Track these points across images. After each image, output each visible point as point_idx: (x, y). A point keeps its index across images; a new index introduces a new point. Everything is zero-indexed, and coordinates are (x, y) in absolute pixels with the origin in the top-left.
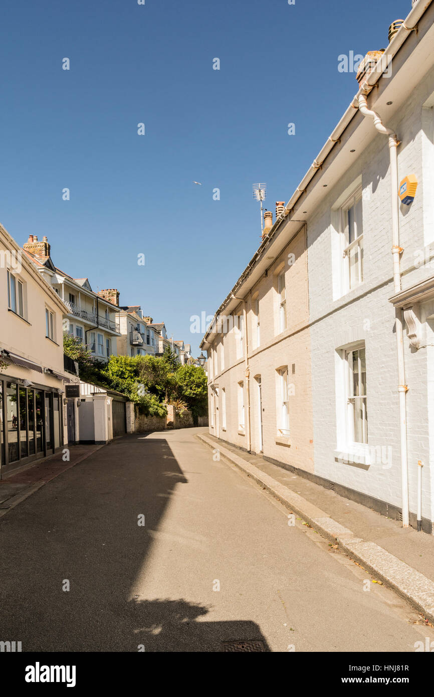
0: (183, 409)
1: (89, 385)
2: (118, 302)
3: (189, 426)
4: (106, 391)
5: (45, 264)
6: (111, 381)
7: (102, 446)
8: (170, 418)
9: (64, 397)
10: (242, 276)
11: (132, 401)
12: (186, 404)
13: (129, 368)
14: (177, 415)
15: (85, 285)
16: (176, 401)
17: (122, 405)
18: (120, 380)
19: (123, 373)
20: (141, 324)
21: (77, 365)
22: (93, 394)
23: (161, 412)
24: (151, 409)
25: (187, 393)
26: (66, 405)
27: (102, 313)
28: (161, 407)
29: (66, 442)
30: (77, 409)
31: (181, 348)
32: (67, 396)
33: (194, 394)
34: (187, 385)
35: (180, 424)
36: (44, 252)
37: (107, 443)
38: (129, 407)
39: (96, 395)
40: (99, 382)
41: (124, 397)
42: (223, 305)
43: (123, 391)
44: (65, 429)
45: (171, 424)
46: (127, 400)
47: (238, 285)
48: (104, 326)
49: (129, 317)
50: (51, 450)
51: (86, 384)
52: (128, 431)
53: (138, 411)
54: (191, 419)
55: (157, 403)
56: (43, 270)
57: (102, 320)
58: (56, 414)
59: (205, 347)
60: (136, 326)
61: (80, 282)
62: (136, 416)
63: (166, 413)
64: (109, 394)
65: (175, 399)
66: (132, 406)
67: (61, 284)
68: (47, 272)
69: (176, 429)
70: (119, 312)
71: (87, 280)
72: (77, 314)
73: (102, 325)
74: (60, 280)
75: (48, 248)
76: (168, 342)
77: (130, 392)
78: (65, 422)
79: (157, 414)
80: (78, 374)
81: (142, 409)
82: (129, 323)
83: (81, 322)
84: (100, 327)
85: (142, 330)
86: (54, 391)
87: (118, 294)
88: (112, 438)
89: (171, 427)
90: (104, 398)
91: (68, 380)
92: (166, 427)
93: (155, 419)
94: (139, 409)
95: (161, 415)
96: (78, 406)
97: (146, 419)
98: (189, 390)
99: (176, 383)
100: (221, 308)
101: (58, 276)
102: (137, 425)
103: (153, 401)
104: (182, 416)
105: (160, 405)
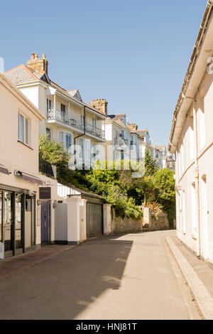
0: (159, 211)
1: (66, 187)
2: (106, 111)
3: (165, 228)
4: (80, 193)
5: (42, 79)
6: (91, 184)
7: (73, 246)
8: (146, 220)
9: (37, 198)
10: (188, 74)
11: (109, 203)
12: (161, 207)
13: (110, 172)
14: (152, 217)
15: (76, 96)
16: (152, 204)
17: (99, 207)
18: (99, 183)
19: (105, 176)
20: (125, 131)
21: (54, 168)
22: (70, 196)
23: (136, 214)
24: (126, 212)
25: (162, 196)
26: (40, 206)
27: (89, 121)
28: (137, 209)
29: (38, 241)
30: (53, 211)
31: (163, 153)
32: (41, 197)
33: (169, 197)
34: (163, 188)
35: (155, 226)
36: (42, 68)
37: (78, 243)
38: (106, 209)
39: (72, 197)
40: (80, 185)
41: (101, 199)
42: (177, 105)
43: (100, 194)
44: (38, 229)
45: (146, 226)
46: (105, 202)
47: (186, 83)
48: (91, 132)
49: (114, 124)
50: (21, 249)
51: (63, 187)
52: (105, 232)
53: (114, 213)
54: (167, 222)
55: (133, 205)
56: (38, 83)
57: (89, 127)
58: (28, 214)
59: (172, 149)
60: (121, 132)
61: (72, 93)
62: (112, 218)
63: (142, 215)
64: (83, 196)
65: (152, 202)
66: (108, 208)
67: (53, 95)
68: (42, 84)
69: (152, 231)
70: (104, 119)
71: (78, 91)
72: (66, 122)
73: (88, 132)
74: (53, 91)
75: (46, 64)
76: (151, 148)
77: (107, 194)
78: (38, 222)
79: (132, 216)
80: (55, 176)
81: (118, 211)
82: (114, 129)
83: (70, 130)
84: (86, 134)
85: (126, 136)
86: (25, 192)
87: (106, 104)
88: (85, 239)
89: (147, 229)
90: (76, 200)
91: (40, 182)
92: (142, 229)
93: (131, 221)
94: (116, 210)
95: (136, 217)
96: (54, 207)
97: (122, 221)
98: (164, 193)
99: (153, 186)
100: (176, 109)
101: (51, 88)
102: (114, 227)
103: (129, 203)
104: (157, 218)
105: (136, 207)
